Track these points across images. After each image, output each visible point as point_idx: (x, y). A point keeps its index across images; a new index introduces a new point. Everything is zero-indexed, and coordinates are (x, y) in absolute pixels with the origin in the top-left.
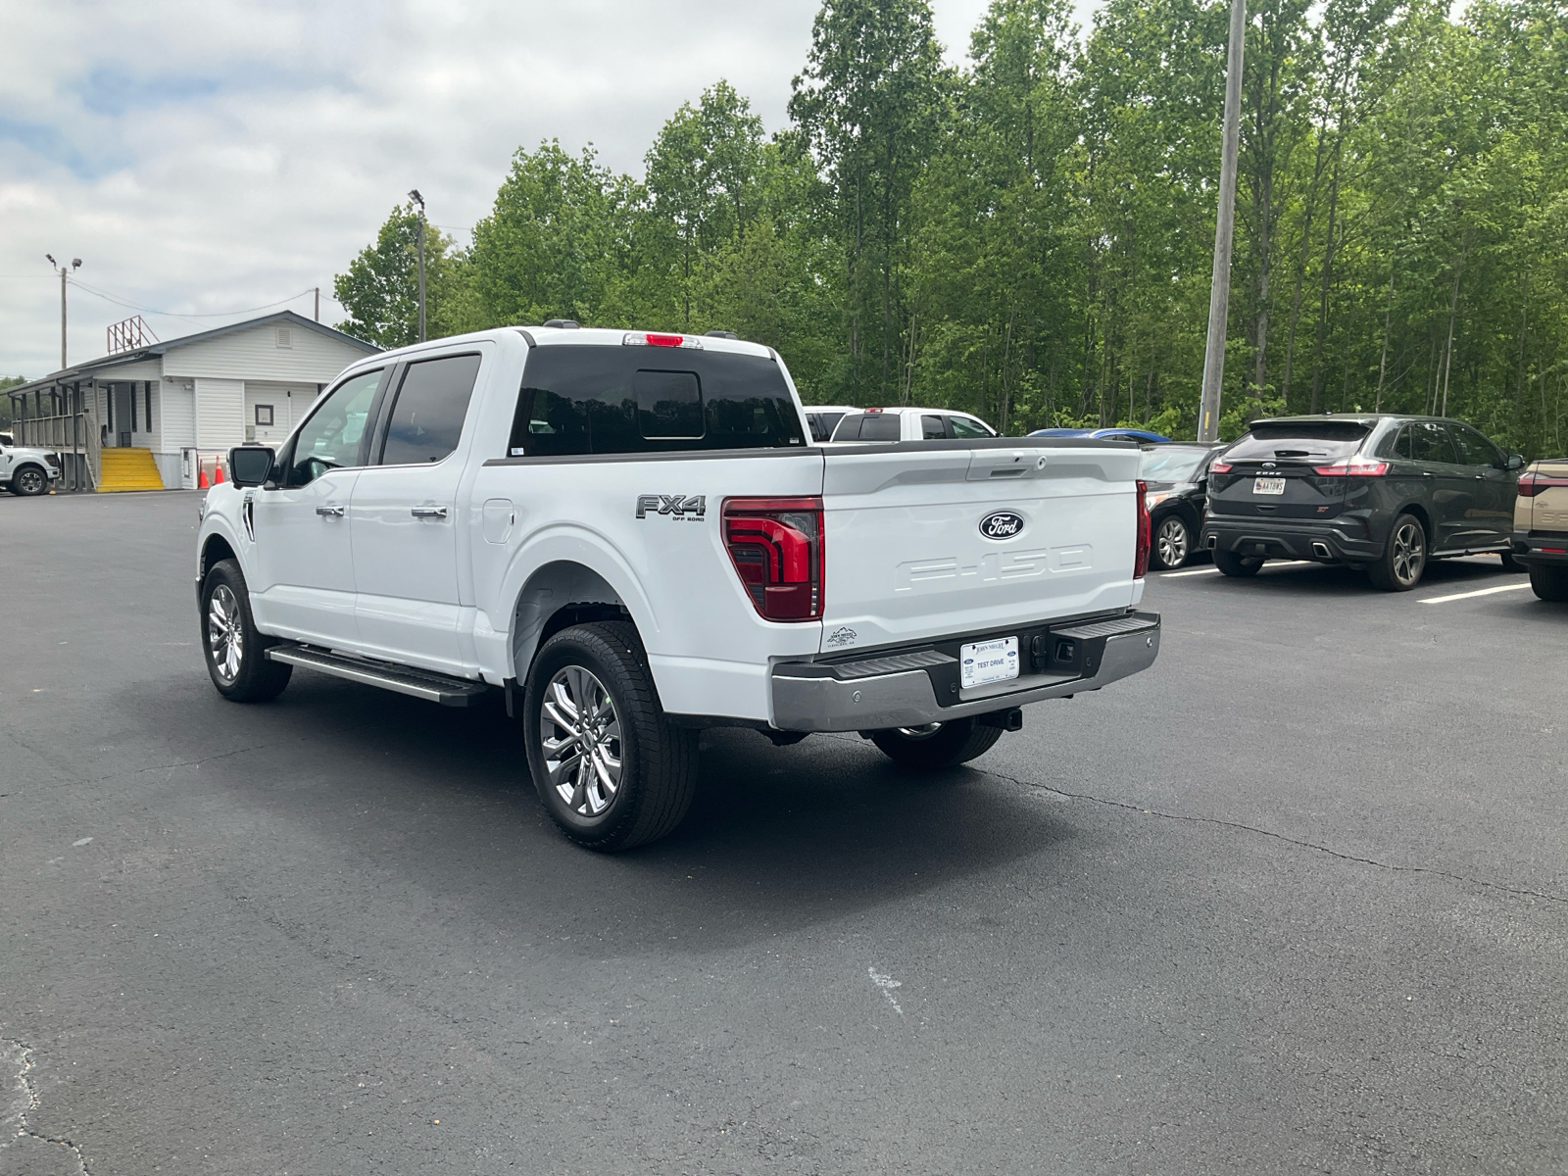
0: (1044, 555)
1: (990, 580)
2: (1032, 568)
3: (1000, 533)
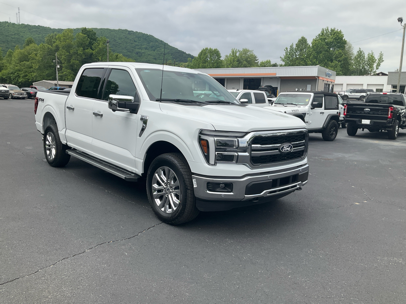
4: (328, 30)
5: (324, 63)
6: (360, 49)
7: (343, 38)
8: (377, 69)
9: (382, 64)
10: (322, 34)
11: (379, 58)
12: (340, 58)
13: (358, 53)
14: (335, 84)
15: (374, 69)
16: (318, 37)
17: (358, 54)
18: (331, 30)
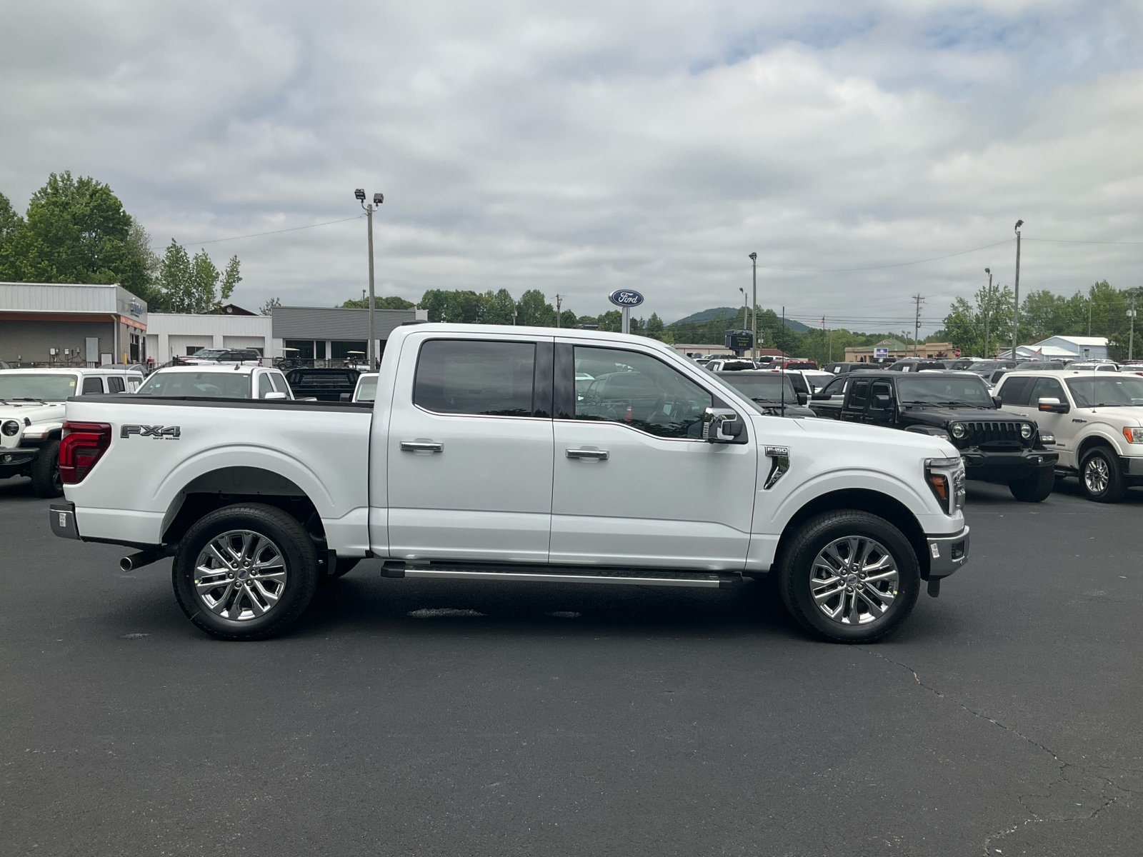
4: (68, 180)
5: (73, 273)
6: (175, 242)
7: (120, 209)
8: (226, 296)
9: (237, 286)
10: (56, 190)
11: (228, 269)
12: (118, 262)
13: (170, 252)
14: (148, 335)
15: (214, 297)
16: (39, 195)
17: (169, 254)
18: (78, 182)
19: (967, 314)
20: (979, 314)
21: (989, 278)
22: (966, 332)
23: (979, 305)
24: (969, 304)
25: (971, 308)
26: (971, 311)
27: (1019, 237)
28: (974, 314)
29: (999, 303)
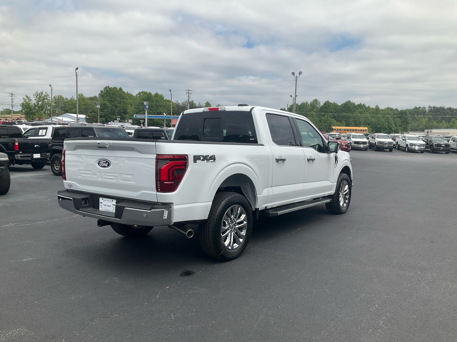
0: (116, 175)
1: (100, 179)
2: (113, 179)
3: (103, 166)
19: (30, 102)
20: (35, 103)
21: (51, 89)
22: (31, 110)
23: (35, 99)
24: (31, 99)
25: (31, 100)
26: (32, 101)
27: (77, 74)
28: (33, 103)
29: (44, 99)
